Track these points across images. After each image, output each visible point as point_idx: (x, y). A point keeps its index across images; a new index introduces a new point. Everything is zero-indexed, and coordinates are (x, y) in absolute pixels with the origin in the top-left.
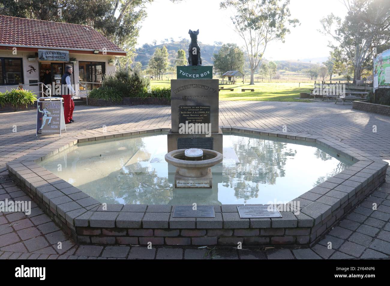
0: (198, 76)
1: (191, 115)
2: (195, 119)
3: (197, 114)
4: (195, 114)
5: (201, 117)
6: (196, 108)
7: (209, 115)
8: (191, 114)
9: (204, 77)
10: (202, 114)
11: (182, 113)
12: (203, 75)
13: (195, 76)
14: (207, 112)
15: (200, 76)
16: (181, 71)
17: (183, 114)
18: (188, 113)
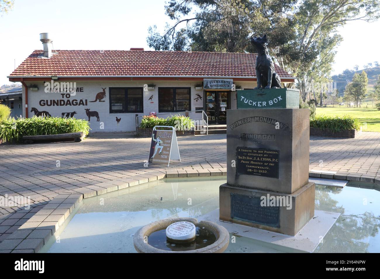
0: (265, 104)
1: (252, 162)
2: (257, 169)
3: (260, 161)
4: (258, 161)
5: (266, 166)
6: (259, 152)
7: (277, 164)
8: (252, 160)
9: (274, 105)
10: (267, 162)
11: (240, 157)
12: (272, 102)
13: (261, 104)
14: (273, 160)
15: (267, 104)
16: (243, 97)
17: (241, 160)
18: (248, 158)
